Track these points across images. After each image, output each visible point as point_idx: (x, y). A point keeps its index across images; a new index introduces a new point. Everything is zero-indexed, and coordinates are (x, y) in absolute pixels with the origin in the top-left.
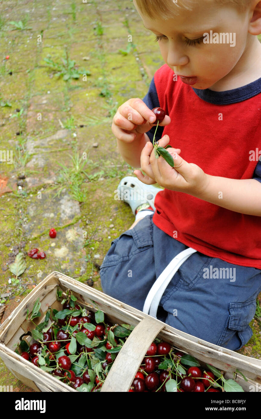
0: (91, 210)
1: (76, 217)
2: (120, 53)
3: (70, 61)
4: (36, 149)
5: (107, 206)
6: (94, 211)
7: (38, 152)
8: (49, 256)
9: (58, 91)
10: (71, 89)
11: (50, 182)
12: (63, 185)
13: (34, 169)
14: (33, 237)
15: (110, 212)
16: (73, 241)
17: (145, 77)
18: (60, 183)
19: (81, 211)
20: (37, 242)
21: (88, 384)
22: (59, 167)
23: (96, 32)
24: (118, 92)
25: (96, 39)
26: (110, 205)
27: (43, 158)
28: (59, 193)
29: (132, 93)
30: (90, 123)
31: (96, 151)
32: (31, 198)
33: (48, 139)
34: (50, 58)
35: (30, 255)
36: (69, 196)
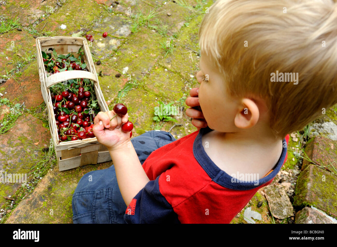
0: (133, 40)
1: (123, 36)
5: (143, 43)
8: (95, 42)
11: (128, 14)
12: (132, 20)
13: (127, 3)
14: (95, 30)
16: (111, 45)
19: (128, 36)
20: (95, 34)
27: (136, 2)
28: (126, 22)
32: (112, 15)
35: (87, 36)
36: (130, 26)
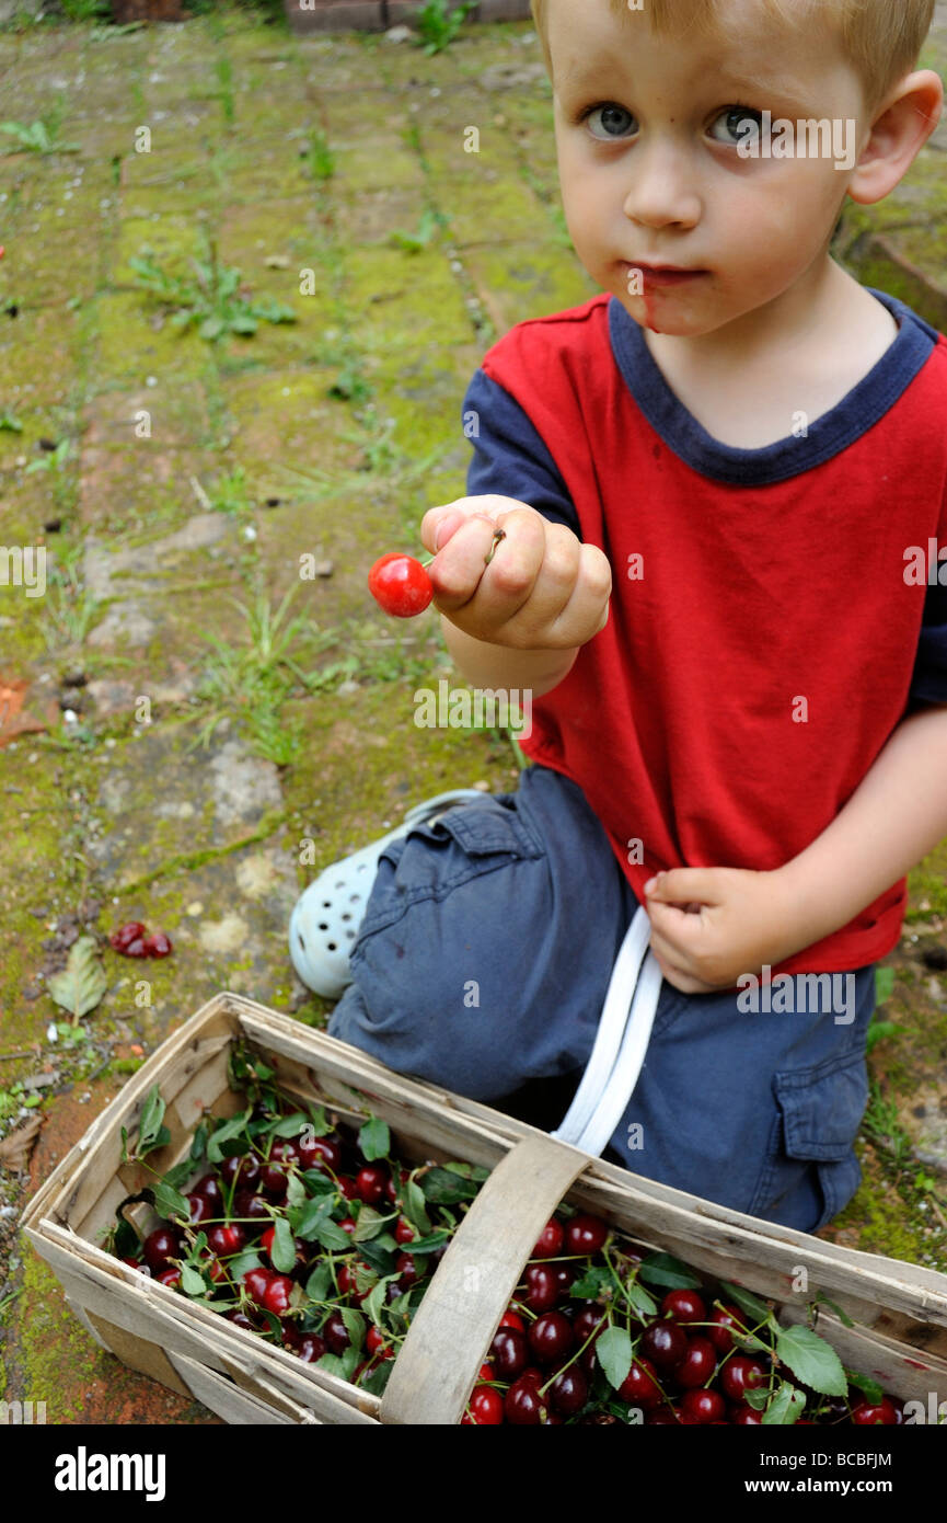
0: (319, 792)
1: (269, 815)
2: (394, 245)
3: (221, 272)
4: (118, 582)
5: (373, 778)
6: (330, 795)
7: (125, 593)
8: (184, 946)
9: (182, 377)
10: (228, 372)
11: (173, 695)
12: (219, 709)
13: (118, 652)
14: (124, 883)
15: (382, 797)
16: (264, 898)
17: (486, 331)
18: (207, 700)
19: (284, 796)
20: (138, 902)
21: (340, 1356)
22: (202, 644)
23: (309, 165)
24: (394, 382)
25: (308, 192)
26: (381, 773)
27: (145, 614)
28: (206, 735)
29: (441, 386)
30: (301, 492)
31: (326, 589)
32: (110, 752)
33: (159, 548)
34: (150, 258)
35: (118, 943)
36: (241, 744)
